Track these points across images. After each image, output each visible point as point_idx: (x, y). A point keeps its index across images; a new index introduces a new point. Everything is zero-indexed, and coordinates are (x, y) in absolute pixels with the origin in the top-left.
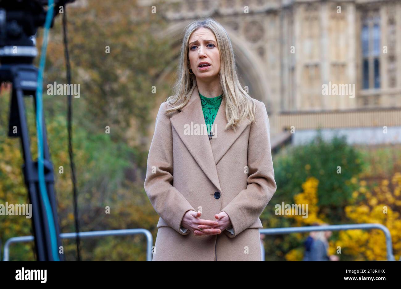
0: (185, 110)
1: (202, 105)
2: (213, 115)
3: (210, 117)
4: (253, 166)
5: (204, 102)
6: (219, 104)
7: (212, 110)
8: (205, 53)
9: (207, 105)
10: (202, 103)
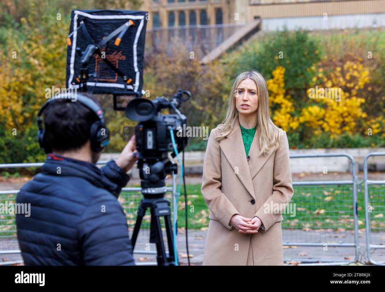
0: (230, 137)
1: (242, 134)
2: (249, 141)
3: (248, 143)
4: (277, 178)
5: (243, 131)
6: (254, 133)
7: (249, 138)
8: (247, 98)
9: (245, 133)
10: (242, 132)
